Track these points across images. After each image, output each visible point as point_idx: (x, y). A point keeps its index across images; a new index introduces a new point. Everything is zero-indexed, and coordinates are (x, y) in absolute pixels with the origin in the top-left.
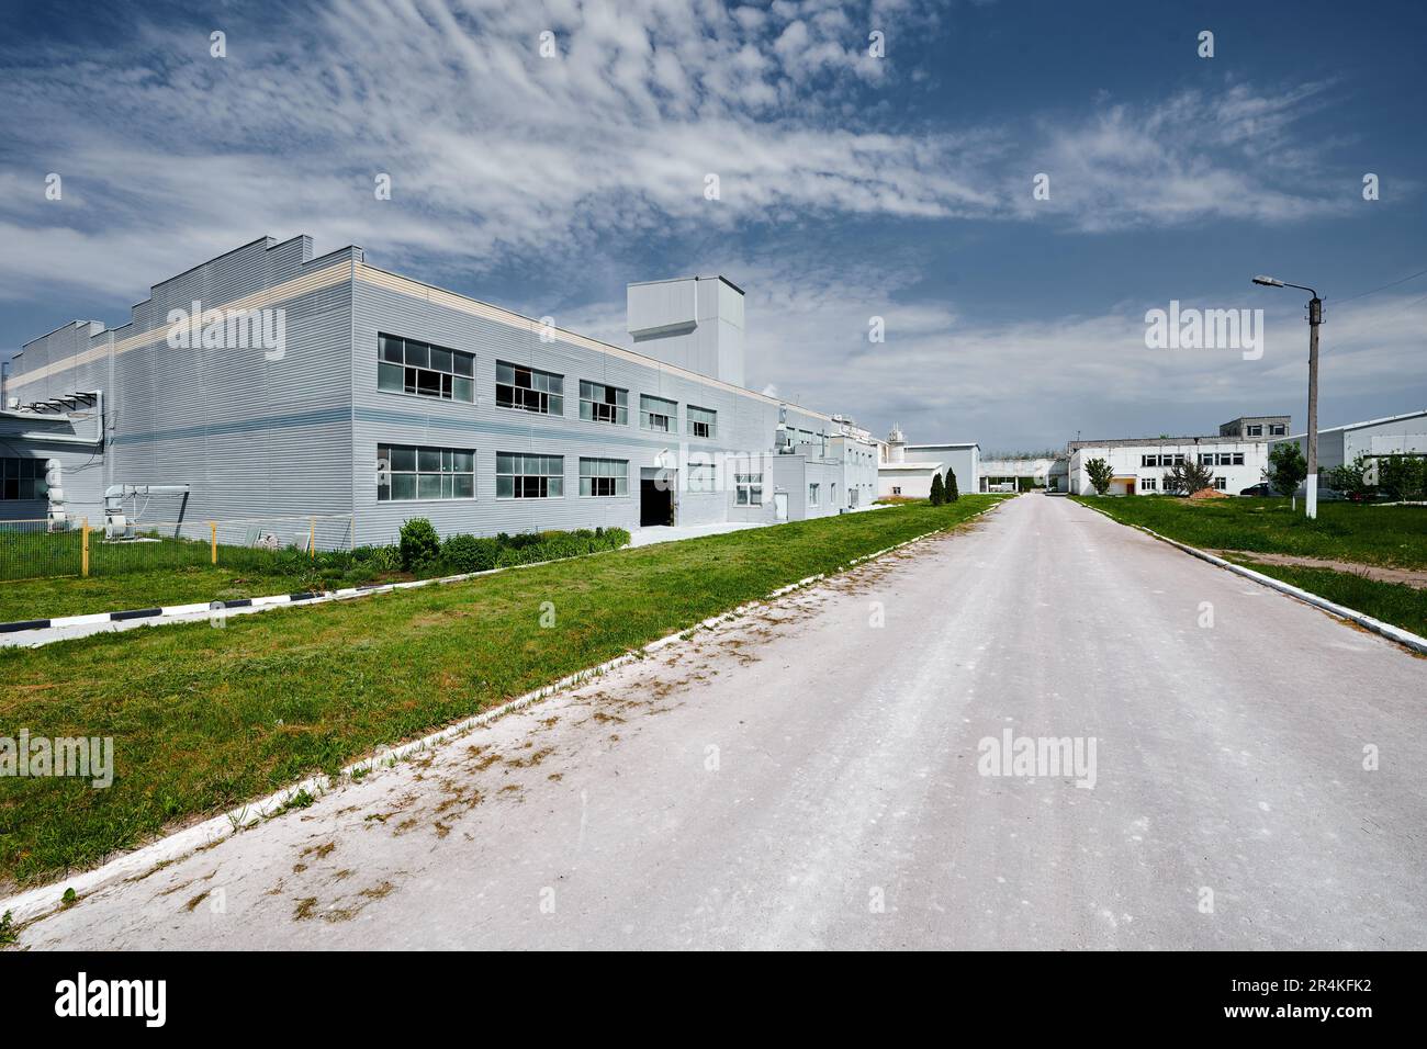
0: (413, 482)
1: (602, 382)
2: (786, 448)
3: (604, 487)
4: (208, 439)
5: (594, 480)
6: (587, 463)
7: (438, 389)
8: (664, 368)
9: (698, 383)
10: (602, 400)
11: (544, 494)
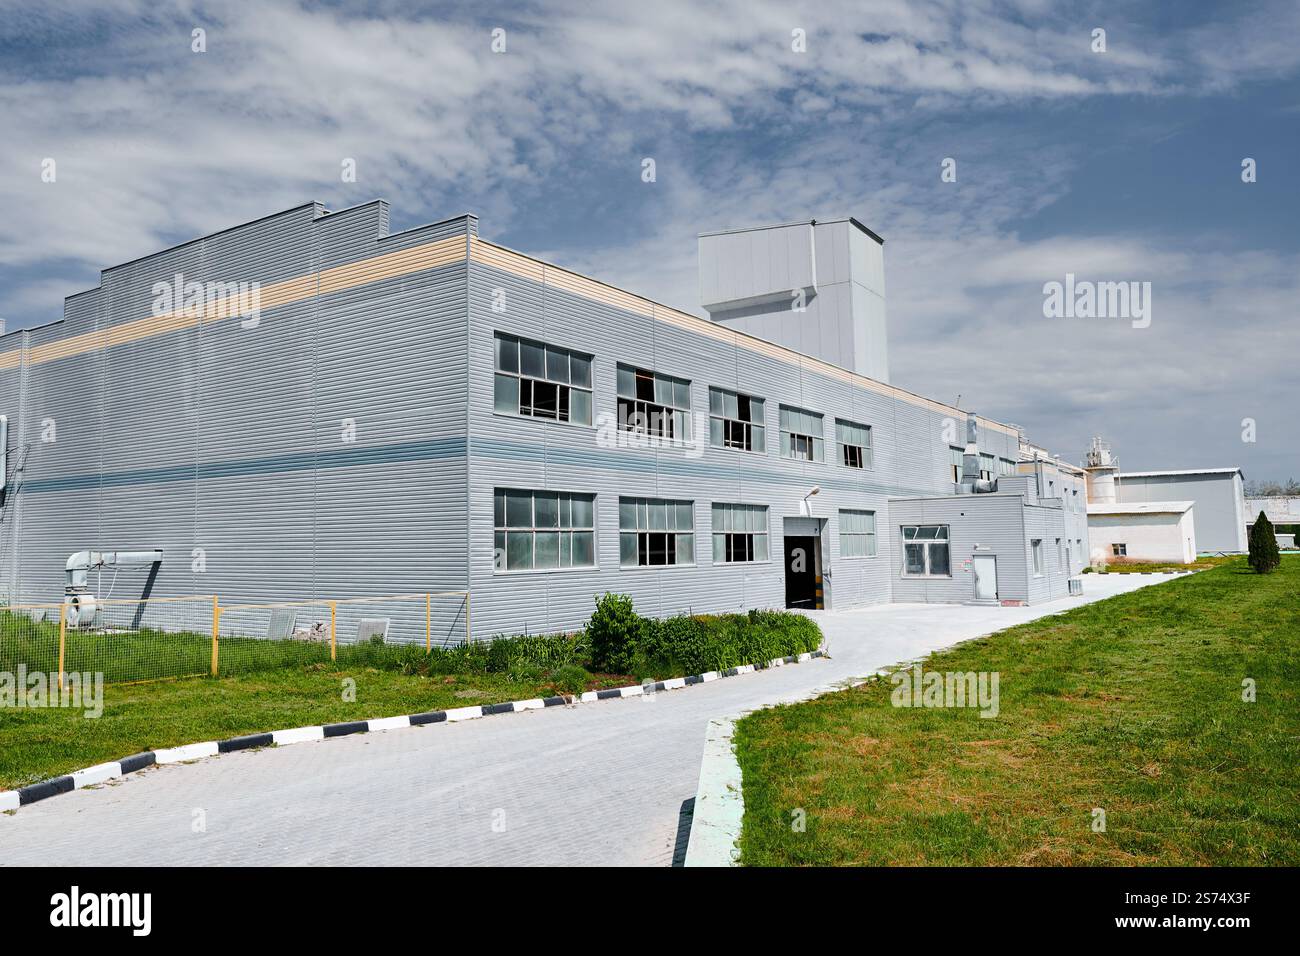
0: (529, 543)
1: (733, 388)
2: (982, 483)
3: (739, 548)
4: (198, 485)
5: (728, 536)
6: (720, 511)
7: (555, 409)
8: (807, 364)
9: (846, 385)
10: (734, 417)
11: (672, 561)
